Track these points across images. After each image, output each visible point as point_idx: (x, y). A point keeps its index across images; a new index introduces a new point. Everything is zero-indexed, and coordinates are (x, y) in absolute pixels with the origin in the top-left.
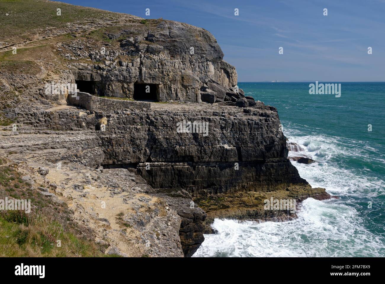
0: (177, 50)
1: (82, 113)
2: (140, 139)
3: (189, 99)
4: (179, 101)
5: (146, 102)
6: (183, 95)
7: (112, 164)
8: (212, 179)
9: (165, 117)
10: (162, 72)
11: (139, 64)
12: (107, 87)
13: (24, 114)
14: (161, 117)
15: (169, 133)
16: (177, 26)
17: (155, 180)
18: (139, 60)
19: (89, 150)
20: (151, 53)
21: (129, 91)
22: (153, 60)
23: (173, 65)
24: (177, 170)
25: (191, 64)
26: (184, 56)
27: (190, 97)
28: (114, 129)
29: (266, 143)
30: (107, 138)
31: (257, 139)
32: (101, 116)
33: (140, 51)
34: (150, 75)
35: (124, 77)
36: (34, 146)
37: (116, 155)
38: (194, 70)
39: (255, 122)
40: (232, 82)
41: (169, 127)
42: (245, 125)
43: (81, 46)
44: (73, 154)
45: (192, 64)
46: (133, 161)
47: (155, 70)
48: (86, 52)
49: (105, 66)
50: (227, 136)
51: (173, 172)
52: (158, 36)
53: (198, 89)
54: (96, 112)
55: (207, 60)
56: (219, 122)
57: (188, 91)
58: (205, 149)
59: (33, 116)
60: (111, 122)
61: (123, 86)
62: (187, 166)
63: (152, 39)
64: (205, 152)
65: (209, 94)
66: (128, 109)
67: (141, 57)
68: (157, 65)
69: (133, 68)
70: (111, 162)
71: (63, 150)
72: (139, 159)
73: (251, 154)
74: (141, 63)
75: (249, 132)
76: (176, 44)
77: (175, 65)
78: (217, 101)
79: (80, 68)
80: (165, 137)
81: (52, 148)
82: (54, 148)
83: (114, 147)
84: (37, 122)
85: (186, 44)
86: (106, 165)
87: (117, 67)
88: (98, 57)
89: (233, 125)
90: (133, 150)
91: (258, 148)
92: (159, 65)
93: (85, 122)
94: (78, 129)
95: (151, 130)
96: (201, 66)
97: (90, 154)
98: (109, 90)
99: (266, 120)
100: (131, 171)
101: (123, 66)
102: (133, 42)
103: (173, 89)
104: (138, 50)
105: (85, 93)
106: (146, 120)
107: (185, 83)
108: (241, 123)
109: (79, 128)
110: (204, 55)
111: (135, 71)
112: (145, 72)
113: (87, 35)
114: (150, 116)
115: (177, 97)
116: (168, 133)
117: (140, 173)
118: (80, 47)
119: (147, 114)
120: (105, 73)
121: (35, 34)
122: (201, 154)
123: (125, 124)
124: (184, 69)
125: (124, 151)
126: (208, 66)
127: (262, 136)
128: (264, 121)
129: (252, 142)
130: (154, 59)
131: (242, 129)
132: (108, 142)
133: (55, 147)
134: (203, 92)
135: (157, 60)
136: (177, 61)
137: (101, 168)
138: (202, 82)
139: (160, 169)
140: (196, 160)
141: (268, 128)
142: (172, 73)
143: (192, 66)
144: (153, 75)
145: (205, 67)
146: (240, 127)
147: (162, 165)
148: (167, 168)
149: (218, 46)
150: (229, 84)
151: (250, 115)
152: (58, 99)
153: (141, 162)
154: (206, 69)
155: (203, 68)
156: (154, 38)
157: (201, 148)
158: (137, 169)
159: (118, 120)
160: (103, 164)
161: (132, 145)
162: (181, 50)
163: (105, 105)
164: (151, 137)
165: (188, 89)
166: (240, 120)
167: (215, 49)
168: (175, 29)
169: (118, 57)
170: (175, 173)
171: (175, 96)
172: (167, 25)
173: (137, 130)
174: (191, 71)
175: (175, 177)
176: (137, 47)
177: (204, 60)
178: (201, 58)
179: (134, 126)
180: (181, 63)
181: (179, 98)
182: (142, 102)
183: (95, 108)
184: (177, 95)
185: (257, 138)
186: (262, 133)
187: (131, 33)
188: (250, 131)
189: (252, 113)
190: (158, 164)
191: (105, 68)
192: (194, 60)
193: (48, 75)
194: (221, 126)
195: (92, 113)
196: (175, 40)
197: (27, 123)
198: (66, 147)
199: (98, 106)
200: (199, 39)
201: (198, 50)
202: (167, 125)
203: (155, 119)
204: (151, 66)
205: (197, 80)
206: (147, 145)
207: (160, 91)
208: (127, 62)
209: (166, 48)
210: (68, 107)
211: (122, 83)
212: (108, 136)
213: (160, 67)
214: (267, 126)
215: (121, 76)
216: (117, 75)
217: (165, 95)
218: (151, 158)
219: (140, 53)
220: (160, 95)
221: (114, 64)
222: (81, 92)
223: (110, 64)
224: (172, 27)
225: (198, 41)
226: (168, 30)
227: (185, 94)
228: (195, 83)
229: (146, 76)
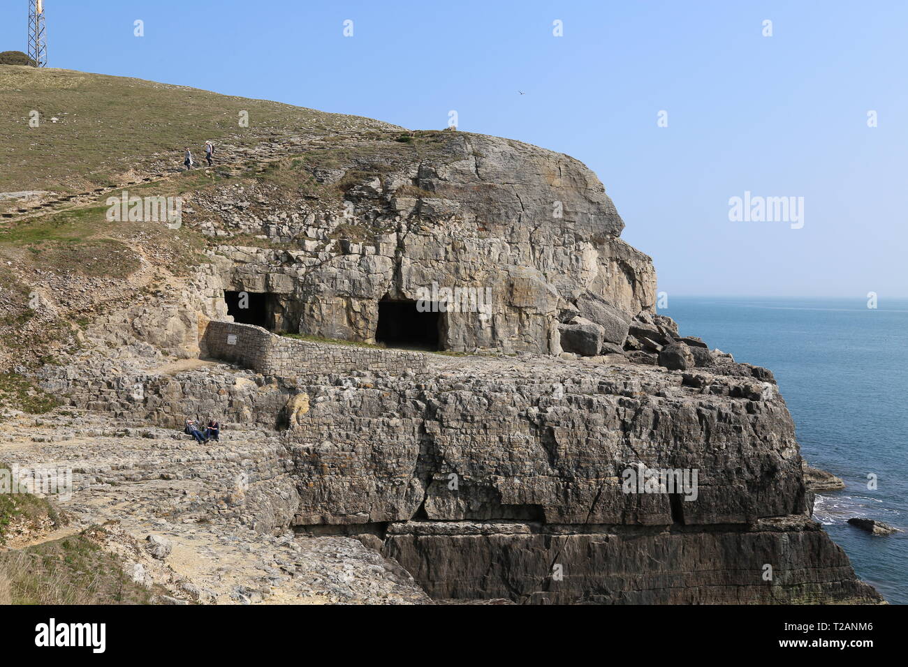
0: (495, 211)
1: (242, 381)
2: (398, 456)
3: (526, 344)
4: (500, 348)
5: (415, 353)
6: (511, 333)
7: (317, 525)
8: (597, 575)
9: (466, 394)
10: (457, 270)
11: (394, 248)
12: (307, 311)
13: (90, 383)
14: (456, 395)
15: (479, 438)
16: (496, 150)
17: (436, 573)
18: (393, 238)
19: (258, 483)
20: (428, 219)
21: (366, 320)
22: (432, 238)
23: (486, 253)
24: (499, 545)
25: (533, 248)
26: (516, 229)
27: (531, 339)
28: (329, 425)
29: (752, 472)
30: (308, 450)
31: (726, 462)
32: (293, 391)
33: (396, 213)
34: (423, 277)
35: (353, 282)
36: (116, 472)
37: (330, 499)
38: (541, 265)
39: (720, 414)
40: (641, 296)
41: (477, 421)
42: (689, 420)
43: (242, 201)
44: (219, 496)
45: (537, 247)
46: (375, 516)
47: (435, 264)
48: (256, 217)
49: (302, 253)
50: (639, 452)
51: (485, 550)
52: (446, 176)
53: (553, 317)
54: (280, 380)
55: (579, 238)
56: (617, 410)
57: (526, 323)
58: (578, 488)
59: (113, 388)
60: (321, 406)
61: (349, 307)
62: (526, 536)
63: (431, 183)
64: (578, 495)
65: (584, 329)
66: (366, 373)
67: (399, 230)
68: (442, 253)
69: (377, 259)
70: (315, 519)
71: (194, 483)
72: (395, 510)
73: (709, 504)
74: (401, 246)
75: (702, 441)
76: (493, 194)
77: (489, 252)
78: (605, 352)
79: (238, 259)
80: (467, 450)
81: (162, 477)
82: (168, 478)
83: (327, 478)
84: (123, 405)
85: (522, 197)
86: (301, 525)
87: (336, 259)
88: (285, 229)
89: (656, 421)
90: (377, 486)
91: (728, 487)
92: (447, 252)
93: (249, 406)
94: (229, 424)
95: (428, 431)
96: (561, 256)
97: (261, 495)
98: (312, 316)
99: (750, 409)
100: (370, 546)
101: (350, 254)
102: (380, 190)
103: (483, 318)
104: (391, 211)
105: (253, 326)
106: (415, 403)
107: (517, 302)
108: (680, 414)
109: (232, 422)
110: (570, 226)
111: (382, 267)
112: (410, 270)
113: (259, 172)
114: (426, 393)
115: (494, 339)
116: (473, 439)
117: (396, 552)
118: (240, 204)
119: (418, 387)
120: (302, 271)
121: (123, 169)
122: (566, 501)
123: (356, 413)
124: (515, 264)
125: (352, 488)
126: (581, 256)
127: (739, 451)
128: (744, 411)
129: (713, 469)
130: (434, 236)
131: (682, 432)
132: (312, 463)
133: (171, 476)
134: (565, 327)
135: (444, 240)
136: (497, 240)
137: (289, 536)
138: (564, 297)
139: (451, 542)
140: (551, 517)
141: (756, 431)
142: (481, 273)
143: (537, 255)
144: (430, 277)
145: (573, 257)
146: (676, 426)
147: (456, 531)
148: (470, 539)
149: (609, 201)
150: (632, 304)
151: (701, 392)
152: (179, 342)
153: (399, 521)
154: (574, 262)
155: (566, 261)
156: (435, 181)
157: (568, 484)
158: (388, 539)
159: (339, 400)
160: (295, 524)
161: (375, 470)
162: (506, 213)
163: (304, 361)
164: (428, 450)
165: (524, 316)
166: (675, 406)
167: (598, 209)
168: (491, 155)
169: (340, 229)
170: (491, 554)
171: (489, 334)
172: (469, 146)
173: (391, 430)
174: (532, 269)
175: (492, 565)
176: (389, 203)
177: (570, 237)
178: (563, 233)
179: (381, 419)
180: (507, 245)
181: (501, 342)
182: (404, 352)
183: (277, 368)
184: (494, 333)
185: (726, 458)
186: (740, 444)
187: (374, 167)
188: (707, 440)
189: (708, 387)
190: (445, 528)
191: (302, 258)
192: (542, 239)
193: (157, 278)
194: (624, 422)
195: (269, 381)
196: (490, 186)
197: (96, 408)
198: (199, 476)
199: (285, 364)
200: (557, 182)
202: (472, 417)
203: (439, 400)
204: (425, 253)
205: (550, 293)
206: (417, 473)
207: (450, 322)
208: (361, 243)
209: (468, 205)
210: (205, 365)
211: (347, 299)
212: (310, 446)
213: (451, 256)
214: (754, 425)
215: (346, 281)
216: (335, 279)
217: (461, 333)
218: (427, 509)
219: (397, 219)
220: (450, 333)
221: (328, 247)
222: (242, 324)
223: (317, 250)
224: (484, 152)
225: (553, 189)
226: (472, 159)
227: (516, 329)
228: (544, 302)
229: (413, 279)
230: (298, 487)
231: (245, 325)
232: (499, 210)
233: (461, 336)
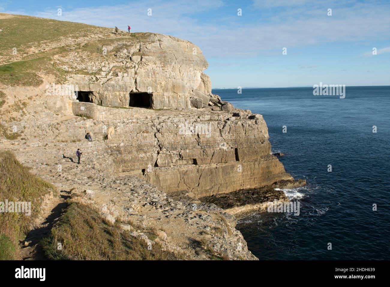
0: (167, 60)
1: (89, 123)
4: (171, 107)
9: (169, 124)
10: (156, 81)
11: (134, 74)
16: (166, 39)
18: (133, 70)
20: (145, 63)
21: (126, 99)
22: (147, 70)
23: (165, 75)
24: (183, 173)
25: (180, 73)
26: (174, 66)
27: (181, 104)
28: (122, 137)
30: (115, 146)
31: (251, 140)
32: (108, 126)
34: (144, 84)
35: (120, 86)
38: (183, 79)
39: (249, 125)
40: (207, 89)
41: (174, 132)
42: (240, 127)
47: (148, 79)
48: (82, 64)
49: (101, 76)
50: (225, 139)
51: (178, 175)
52: (149, 48)
53: (188, 96)
54: (103, 122)
56: (218, 126)
57: (179, 98)
58: (207, 152)
60: (119, 131)
61: (120, 95)
64: (207, 155)
65: (197, 100)
66: (133, 118)
67: (135, 67)
68: (150, 74)
69: (128, 78)
70: (120, 170)
72: (147, 165)
73: (246, 154)
74: (136, 73)
75: (244, 135)
76: (166, 54)
78: (204, 107)
79: (78, 79)
80: (171, 142)
83: (123, 156)
85: (176, 55)
86: (116, 173)
87: (114, 78)
88: (94, 68)
96: (189, 75)
98: (107, 99)
99: (256, 123)
101: (118, 76)
103: (165, 97)
104: (132, 61)
105: (90, 103)
106: (152, 128)
111: (130, 81)
112: (140, 81)
113: (82, 47)
114: (155, 124)
120: (102, 83)
121: (30, 47)
125: (133, 158)
126: (196, 75)
128: (254, 124)
131: (238, 132)
132: (117, 151)
134: (191, 99)
135: (151, 71)
136: (168, 70)
138: (191, 89)
139: (167, 173)
140: (199, 162)
142: (164, 82)
143: (182, 75)
144: (147, 84)
145: (193, 76)
146: (236, 130)
147: (168, 170)
148: (173, 172)
156: (146, 50)
157: (203, 151)
158: (146, 175)
159: (125, 128)
162: (171, 61)
163: (111, 115)
164: (157, 143)
165: (178, 96)
166: (235, 123)
168: (164, 41)
169: (114, 67)
170: (180, 176)
171: (168, 103)
172: (156, 38)
173: (144, 138)
174: (180, 80)
175: (181, 180)
176: (131, 58)
178: (189, 67)
179: (140, 134)
180: (172, 72)
181: (172, 105)
183: (101, 118)
187: (124, 45)
189: (242, 117)
190: (165, 169)
191: (101, 78)
192: (183, 70)
194: (220, 130)
195: (99, 123)
196: (165, 52)
200: (187, 50)
201: (186, 60)
203: (160, 126)
204: (145, 75)
205: (186, 88)
207: (154, 99)
208: (122, 72)
209: (158, 58)
213: (153, 76)
215: (118, 86)
216: (114, 85)
217: (158, 103)
218: (157, 163)
219: (134, 63)
220: (154, 102)
221: (110, 74)
222: (85, 103)
223: (106, 75)
224: (162, 40)
225: (186, 53)
226: (158, 42)
227: (176, 101)
228: (184, 91)
229: (141, 85)
230: (113, 160)
231: (87, 103)
232: (168, 60)
233: (158, 104)
